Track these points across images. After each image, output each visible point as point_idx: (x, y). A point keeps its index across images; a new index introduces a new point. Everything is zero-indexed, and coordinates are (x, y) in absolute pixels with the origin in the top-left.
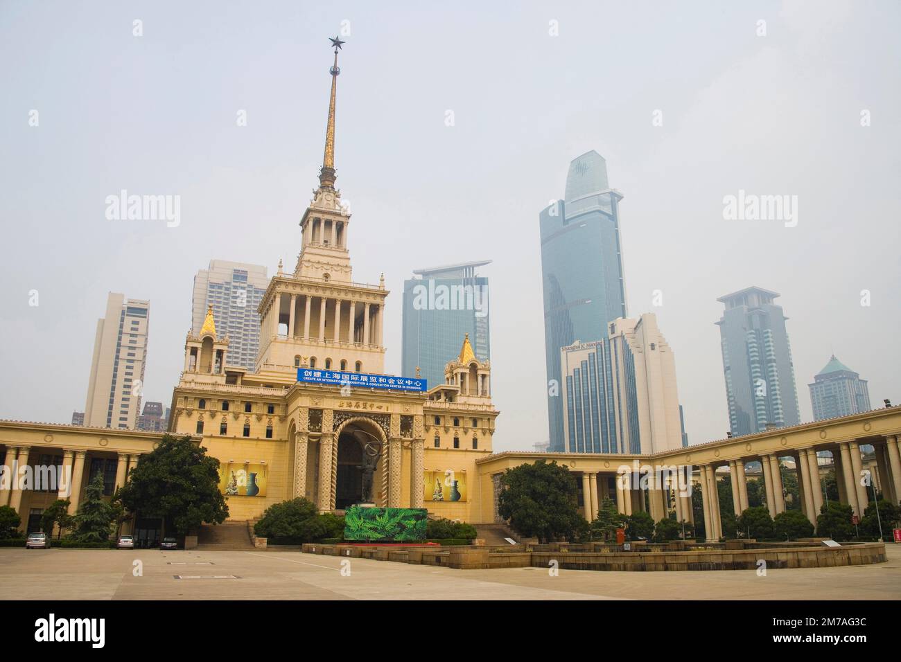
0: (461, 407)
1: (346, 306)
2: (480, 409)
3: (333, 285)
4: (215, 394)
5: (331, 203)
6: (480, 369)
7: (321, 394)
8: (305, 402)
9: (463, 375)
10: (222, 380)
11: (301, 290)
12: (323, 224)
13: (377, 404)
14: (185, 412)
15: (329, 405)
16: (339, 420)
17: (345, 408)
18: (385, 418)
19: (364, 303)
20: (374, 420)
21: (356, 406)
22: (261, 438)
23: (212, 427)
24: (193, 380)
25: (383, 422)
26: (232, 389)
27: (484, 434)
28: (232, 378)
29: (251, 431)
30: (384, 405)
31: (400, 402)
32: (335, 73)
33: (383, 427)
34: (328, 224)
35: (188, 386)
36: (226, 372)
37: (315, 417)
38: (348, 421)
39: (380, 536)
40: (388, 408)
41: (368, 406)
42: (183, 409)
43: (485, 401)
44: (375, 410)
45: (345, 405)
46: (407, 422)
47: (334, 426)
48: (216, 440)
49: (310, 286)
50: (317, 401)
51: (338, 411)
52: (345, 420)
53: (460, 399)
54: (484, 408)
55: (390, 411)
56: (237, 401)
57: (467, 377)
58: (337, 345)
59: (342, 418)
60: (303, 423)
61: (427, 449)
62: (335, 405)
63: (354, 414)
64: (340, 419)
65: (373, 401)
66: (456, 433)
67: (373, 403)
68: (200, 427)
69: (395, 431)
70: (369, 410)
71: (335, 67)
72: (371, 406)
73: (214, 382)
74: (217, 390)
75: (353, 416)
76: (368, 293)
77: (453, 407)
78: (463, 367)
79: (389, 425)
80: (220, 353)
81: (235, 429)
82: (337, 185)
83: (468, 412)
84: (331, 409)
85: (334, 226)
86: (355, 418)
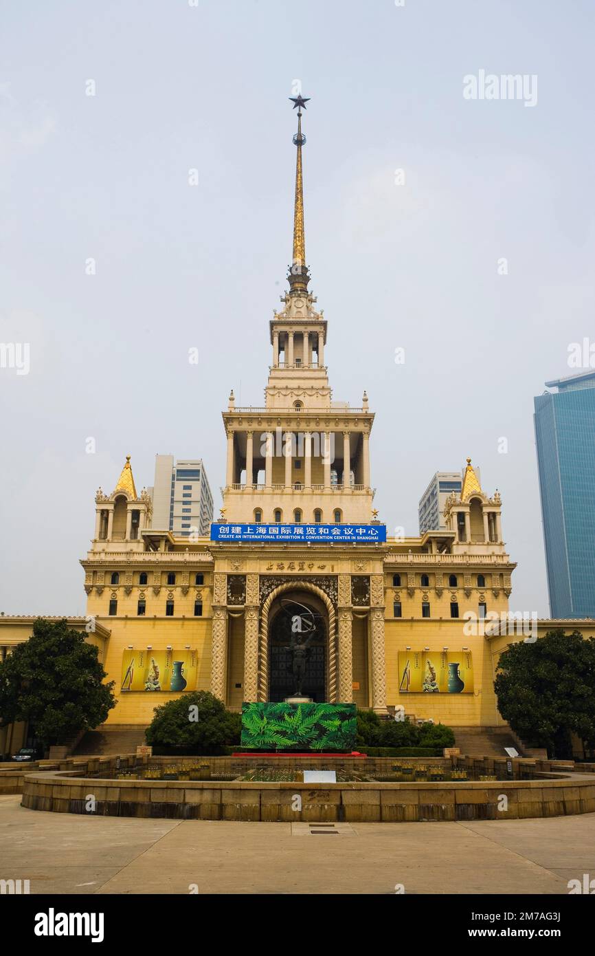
0: (457, 560)
2: (486, 561)
3: (307, 414)
4: (129, 565)
5: (303, 310)
6: (486, 506)
7: (242, 555)
8: (224, 567)
9: (461, 516)
10: (140, 547)
11: (240, 425)
12: (291, 339)
13: (317, 563)
14: (95, 589)
15: (254, 568)
16: (268, 587)
17: (275, 571)
18: (330, 581)
19: (342, 432)
20: (316, 585)
21: (289, 567)
22: (187, 616)
23: (128, 606)
24: (104, 550)
25: (328, 586)
26: (151, 557)
27: (496, 596)
28: (152, 542)
29: (175, 608)
30: (328, 564)
31: (349, 559)
32: (299, 142)
33: (328, 596)
34: (298, 337)
35: (97, 558)
36: (144, 537)
37: (237, 584)
38: (280, 588)
39: (289, 743)
40: (333, 567)
41: (305, 566)
42: (92, 586)
43: (496, 549)
44: (316, 571)
45: (275, 567)
46: (361, 586)
47: (263, 596)
48: (134, 622)
49: (250, 418)
50: (237, 564)
51: (267, 576)
52: (277, 587)
53: (458, 549)
54: (494, 559)
55: (336, 572)
56: (156, 572)
57: (467, 518)
58: (328, 491)
59: (272, 584)
60: (222, 593)
61: (387, 621)
62: (262, 568)
63: (289, 578)
64: (270, 586)
65: (313, 559)
66: (426, 597)
67: (314, 562)
68: (113, 607)
69: (345, 597)
70: (307, 571)
71: (300, 134)
72: (311, 566)
73: (128, 550)
74: (131, 559)
75: (287, 581)
76: (347, 419)
77: (448, 560)
78: (461, 505)
79: (336, 590)
80: (136, 514)
81: (156, 607)
82: (310, 287)
83: (468, 567)
84: (255, 574)
85: (306, 340)
86: (290, 584)
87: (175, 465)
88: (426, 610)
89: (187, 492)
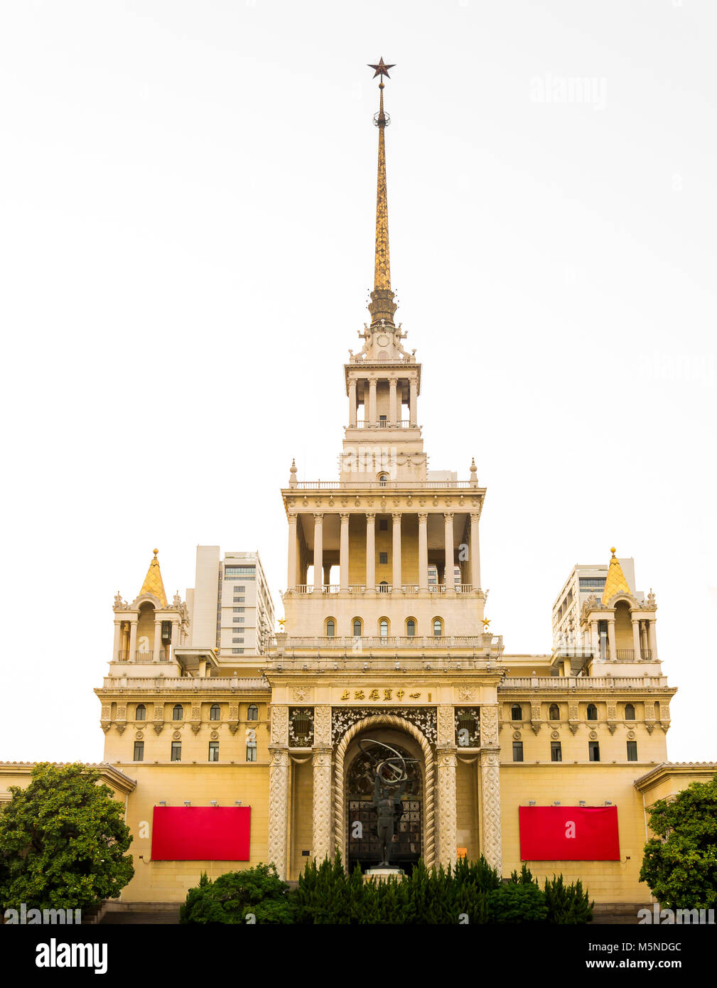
0: (598, 684)
1: (410, 522)
2: (637, 684)
3: (395, 490)
4: (159, 693)
5: (389, 349)
6: (636, 611)
7: (309, 677)
8: (283, 697)
9: (603, 625)
10: (173, 670)
12: (373, 388)
13: (409, 691)
14: (114, 727)
15: (325, 697)
16: (343, 723)
17: (353, 702)
18: (426, 713)
19: (443, 514)
20: (408, 719)
21: (372, 696)
23: (158, 747)
24: (125, 675)
25: (424, 722)
26: (187, 684)
28: (185, 665)
29: (220, 751)
30: (424, 692)
31: (452, 685)
32: (382, 123)
33: (424, 732)
34: (383, 385)
35: (117, 685)
36: (178, 657)
37: (302, 721)
38: (359, 724)
40: (430, 696)
41: (393, 695)
42: (111, 723)
43: (650, 669)
44: (407, 701)
45: (352, 696)
46: (468, 719)
47: (337, 734)
48: (165, 770)
49: (318, 497)
50: (302, 693)
51: (341, 708)
52: (356, 721)
53: (598, 670)
54: (647, 683)
55: (433, 703)
56: (194, 704)
57: (611, 627)
58: (423, 594)
59: (349, 719)
60: (282, 729)
61: (502, 766)
62: (335, 697)
63: (370, 711)
64: (346, 722)
65: (403, 685)
66: (555, 734)
67: (404, 689)
68: (138, 751)
69: (446, 736)
70: (395, 702)
71: (382, 113)
72: (400, 695)
73: (157, 674)
74: (161, 687)
75: (370, 715)
76: (449, 496)
78: (603, 609)
79: (435, 726)
80: (167, 626)
81: (195, 748)
82: (397, 319)
83: (612, 693)
84: (325, 706)
85: (393, 388)
86: (373, 719)
87: (222, 558)
88: (556, 752)
89: (239, 595)
